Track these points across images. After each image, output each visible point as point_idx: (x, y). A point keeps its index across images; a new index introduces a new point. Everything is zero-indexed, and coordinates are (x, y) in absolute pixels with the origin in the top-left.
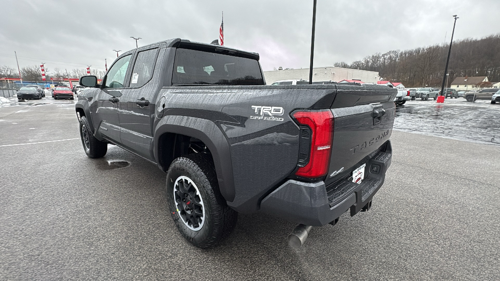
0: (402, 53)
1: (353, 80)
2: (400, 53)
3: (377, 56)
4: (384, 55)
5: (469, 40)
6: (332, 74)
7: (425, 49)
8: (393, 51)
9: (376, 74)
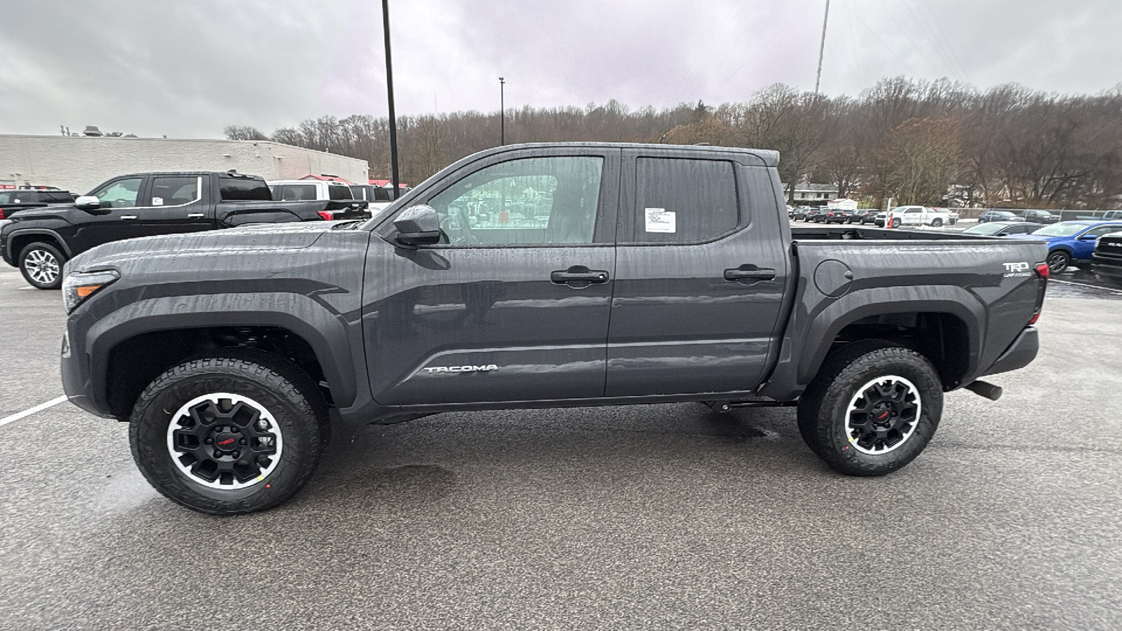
0: (376, 121)
1: (323, 175)
2: (372, 122)
3: (329, 122)
4: (344, 121)
5: (475, 113)
6: (277, 160)
7: (414, 120)
8: (359, 117)
9: (364, 165)
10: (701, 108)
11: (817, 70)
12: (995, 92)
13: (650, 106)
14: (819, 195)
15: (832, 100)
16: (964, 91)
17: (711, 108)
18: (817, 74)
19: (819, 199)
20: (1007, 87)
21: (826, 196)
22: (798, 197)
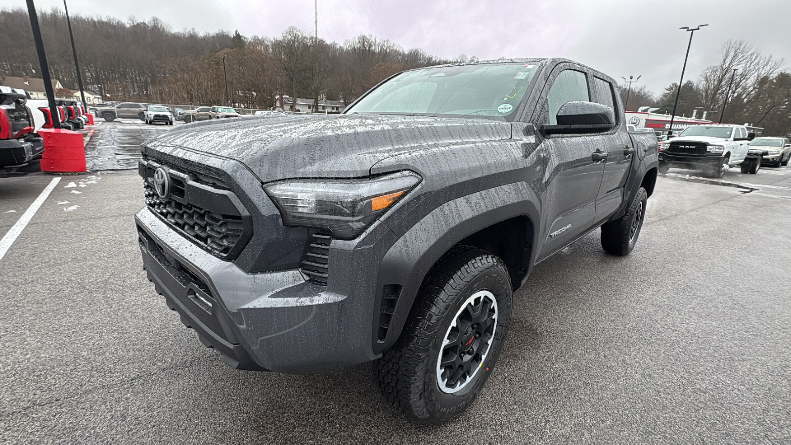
10: (238, 36)
11: (314, 22)
12: (411, 53)
13: (193, 29)
14: (333, 108)
15: (329, 44)
16: (398, 49)
17: (245, 38)
18: (315, 25)
19: (333, 111)
20: (416, 50)
21: (337, 109)
22: (320, 109)
